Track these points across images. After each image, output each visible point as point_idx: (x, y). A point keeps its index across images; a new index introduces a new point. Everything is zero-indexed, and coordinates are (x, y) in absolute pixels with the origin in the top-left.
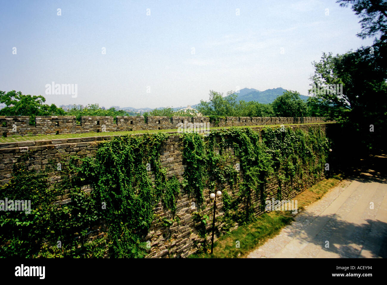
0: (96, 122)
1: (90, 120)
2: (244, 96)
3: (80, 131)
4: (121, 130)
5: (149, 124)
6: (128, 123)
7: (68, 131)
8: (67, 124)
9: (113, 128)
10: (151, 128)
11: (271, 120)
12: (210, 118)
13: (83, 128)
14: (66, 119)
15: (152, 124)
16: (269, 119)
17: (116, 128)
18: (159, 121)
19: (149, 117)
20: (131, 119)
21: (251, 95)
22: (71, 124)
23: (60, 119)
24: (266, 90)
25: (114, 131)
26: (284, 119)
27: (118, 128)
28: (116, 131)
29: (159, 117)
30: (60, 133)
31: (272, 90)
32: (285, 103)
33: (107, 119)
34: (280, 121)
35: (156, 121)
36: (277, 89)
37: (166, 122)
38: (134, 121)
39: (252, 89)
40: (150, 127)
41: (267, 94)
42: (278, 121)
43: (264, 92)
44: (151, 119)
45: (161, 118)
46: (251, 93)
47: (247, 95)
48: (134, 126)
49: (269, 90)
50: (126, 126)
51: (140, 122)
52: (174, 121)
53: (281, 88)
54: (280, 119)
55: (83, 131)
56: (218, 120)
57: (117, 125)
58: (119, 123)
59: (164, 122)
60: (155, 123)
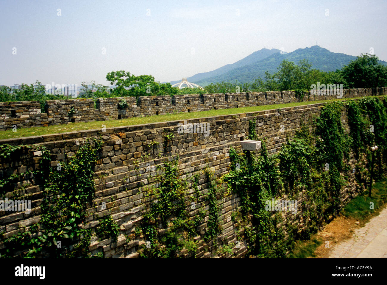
0: (213, 99)
1: (209, 98)
2: (262, 61)
3: (203, 109)
4: (231, 107)
5: (250, 101)
6: (235, 100)
7: (195, 109)
8: (195, 102)
9: (225, 105)
10: (251, 105)
11: (350, 92)
12: (296, 92)
13: (205, 105)
14: (194, 97)
15: (252, 100)
16: (348, 91)
17: (227, 105)
18: (257, 97)
19: (250, 93)
20: (237, 95)
21: (274, 58)
22: (197, 102)
23: (190, 98)
24: (296, 51)
25: (225, 108)
26: (362, 90)
27: (228, 105)
28: (227, 108)
29: (256, 92)
30: (190, 111)
31: (305, 49)
32: (360, 71)
33: (221, 96)
34: (358, 93)
35: (255, 97)
36: (312, 47)
37: (262, 98)
38: (239, 98)
39: (273, 50)
40: (251, 103)
41: (296, 56)
42: (356, 94)
43: (292, 53)
44: (251, 95)
45: (258, 94)
46: (272, 56)
47: (268, 59)
48: (239, 103)
49: (300, 50)
50: (234, 103)
51: (243, 98)
52: (268, 97)
53: (317, 46)
54: (358, 90)
55: (205, 109)
56: (302, 94)
57: (227, 102)
58: (229, 100)
59: (260, 98)
60: (254, 99)
